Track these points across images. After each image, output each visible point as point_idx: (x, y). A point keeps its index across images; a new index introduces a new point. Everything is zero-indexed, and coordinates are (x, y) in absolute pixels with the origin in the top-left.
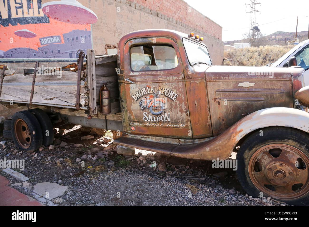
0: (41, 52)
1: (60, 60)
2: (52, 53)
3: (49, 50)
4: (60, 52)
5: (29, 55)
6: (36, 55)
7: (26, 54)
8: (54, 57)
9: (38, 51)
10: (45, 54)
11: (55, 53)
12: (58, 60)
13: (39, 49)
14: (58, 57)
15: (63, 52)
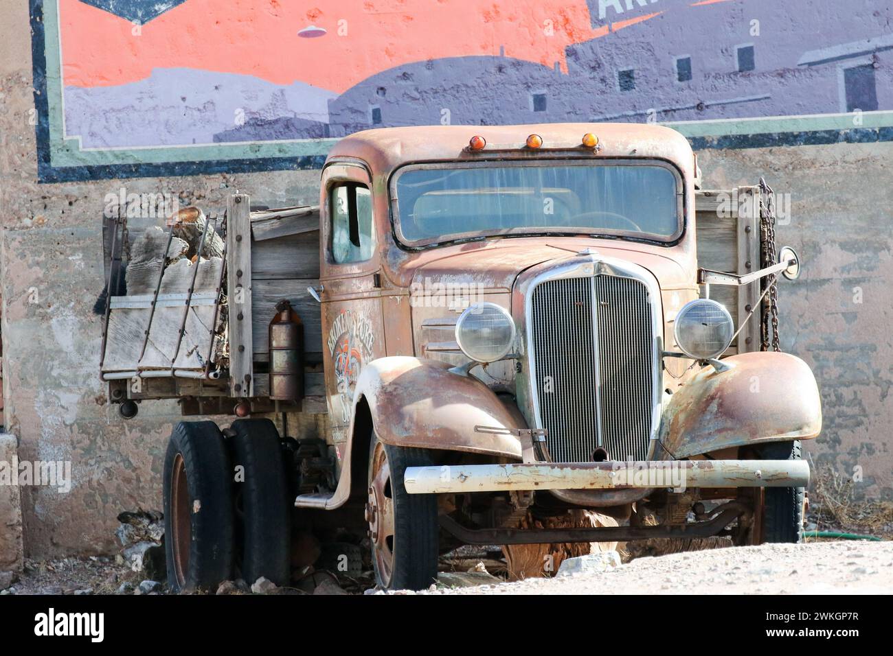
0: (587, 74)
1: (751, 131)
2: (680, 80)
3: (657, 61)
4: (752, 68)
5: (498, 108)
6: (550, 100)
7: (475, 98)
8: (699, 107)
9: (564, 71)
10: (618, 88)
11: (707, 76)
12: (735, 132)
13: (577, 59)
14: (728, 107)
15: (780, 67)
